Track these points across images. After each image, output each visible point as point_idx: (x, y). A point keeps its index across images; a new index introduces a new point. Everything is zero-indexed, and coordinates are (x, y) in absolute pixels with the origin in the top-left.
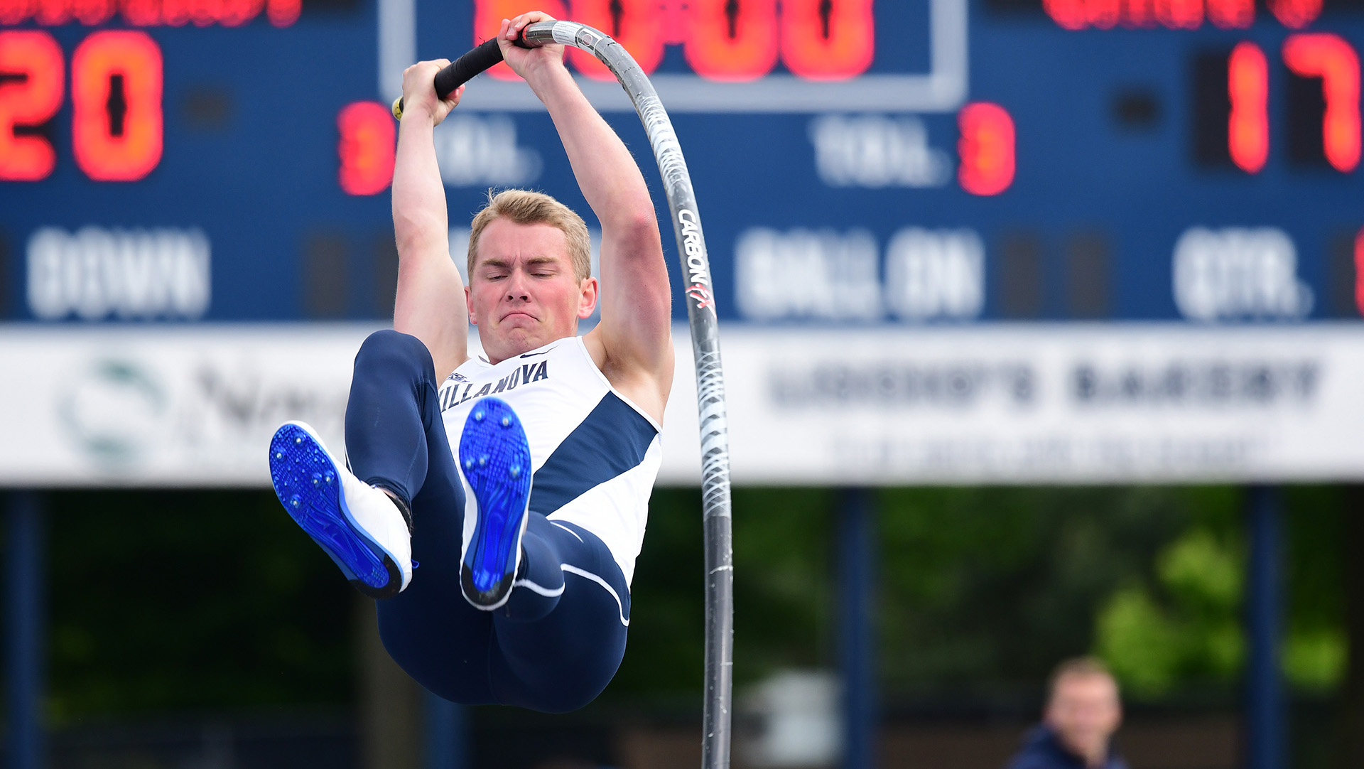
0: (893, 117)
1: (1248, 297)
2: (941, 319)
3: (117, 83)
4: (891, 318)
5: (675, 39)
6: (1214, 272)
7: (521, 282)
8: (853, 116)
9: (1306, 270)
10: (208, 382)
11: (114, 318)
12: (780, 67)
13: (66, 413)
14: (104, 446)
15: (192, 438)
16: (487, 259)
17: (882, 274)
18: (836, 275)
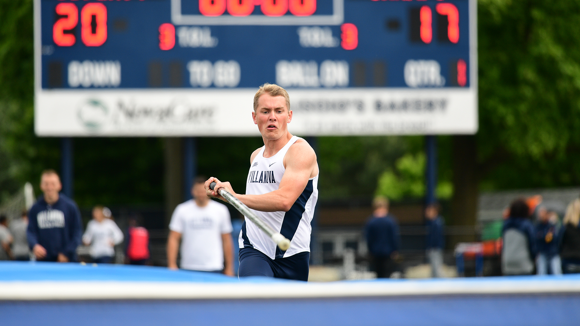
0: (322, 27)
1: (426, 81)
2: (336, 87)
3: (94, 18)
4: (322, 86)
5: (258, 4)
6: (416, 73)
7: (274, 115)
8: (311, 27)
9: (443, 72)
10: (121, 105)
11: (93, 87)
12: (288, 13)
13: (79, 115)
14: (90, 124)
15: (116, 122)
16: (263, 107)
17: (319, 74)
18: (305, 74)
